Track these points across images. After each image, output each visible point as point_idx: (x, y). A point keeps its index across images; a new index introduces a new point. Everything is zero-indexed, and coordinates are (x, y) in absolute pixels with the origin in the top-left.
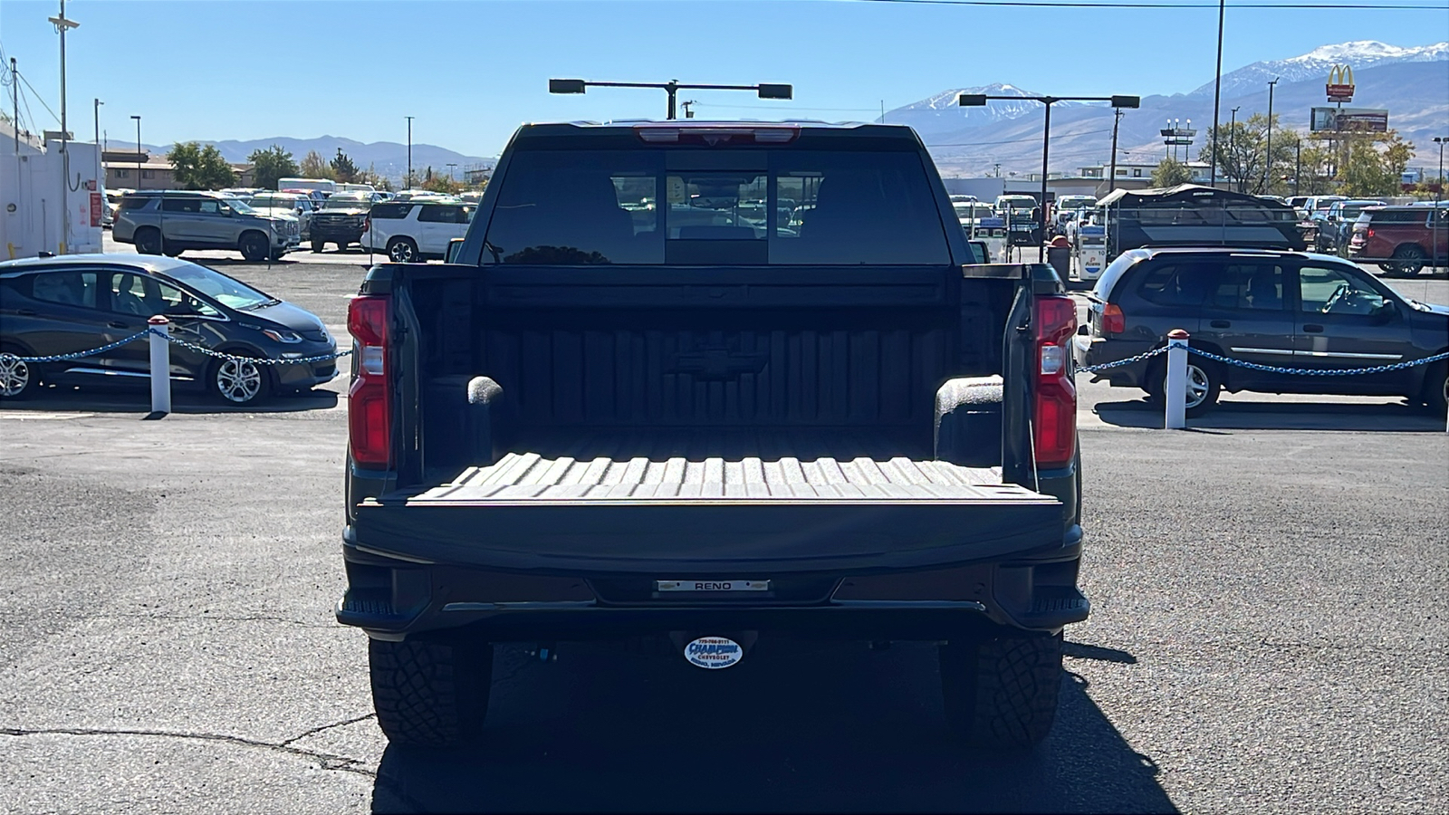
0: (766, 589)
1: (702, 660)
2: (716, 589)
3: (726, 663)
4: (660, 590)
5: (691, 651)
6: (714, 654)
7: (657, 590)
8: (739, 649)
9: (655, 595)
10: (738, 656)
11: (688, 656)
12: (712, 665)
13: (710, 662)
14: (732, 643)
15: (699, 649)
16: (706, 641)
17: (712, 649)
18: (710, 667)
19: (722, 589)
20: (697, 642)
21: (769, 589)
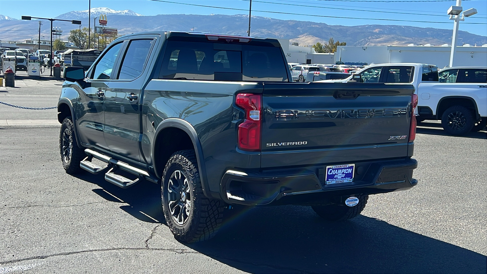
0: (352, 181)
1: (350, 204)
2: (340, 182)
3: (355, 204)
5: (347, 202)
6: (352, 202)
7: (326, 184)
8: (358, 200)
9: (326, 186)
10: (357, 202)
11: (346, 203)
12: (352, 205)
13: (351, 204)
14: (356, 198)
15: (349, 201)
16: (350, 198)
17: (352, 201)
18: (351, 206)
19: (342, 182)
20: (348, 199)
21: (353, 181)
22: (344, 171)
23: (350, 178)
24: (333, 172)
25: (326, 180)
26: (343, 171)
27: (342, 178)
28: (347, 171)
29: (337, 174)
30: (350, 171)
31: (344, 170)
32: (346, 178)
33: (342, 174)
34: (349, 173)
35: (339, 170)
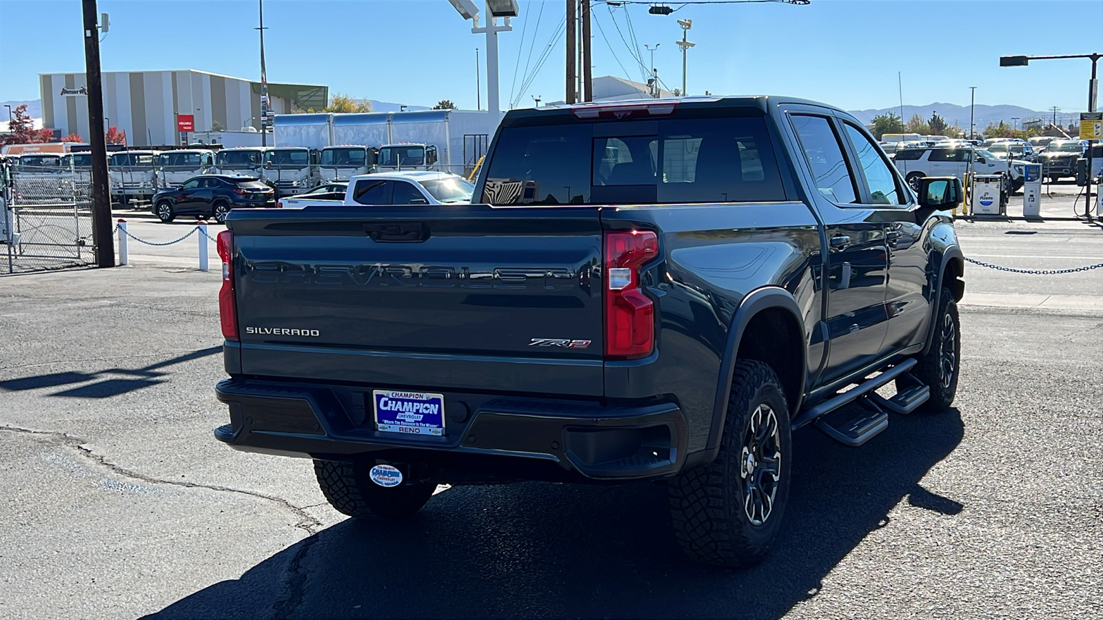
0: (440, 434)
1: (380, 480)
2: (411, 432)
3: (393, 484)
4: (380, 430)
5: (373, 473)
6: (386, 477)
7: (377, 430)
8: (400, 474)
9: (377, 434)
10: (400, 479)
11: (372, 476)
12: (386, 484)
13: (384, 481)
14: (396, 470)
15: (378, 473)
16: (381, 467)
17: (385, 473)
18: (384, 486)
19: (415, 433)
20: (376, 467)
21: (443, 435)
22: (421, 407)
23: (438, 427)
24: (392, 406)
25: (376, 420)
26: (418, 408)
27: (415, 422)
28: (426, 408)
29: (404, 412)
30: (433, 409)
31: (418, 404)
32: (427, 425)
33: (415, 413)
34: (431, 413)
35: (406, 403)
